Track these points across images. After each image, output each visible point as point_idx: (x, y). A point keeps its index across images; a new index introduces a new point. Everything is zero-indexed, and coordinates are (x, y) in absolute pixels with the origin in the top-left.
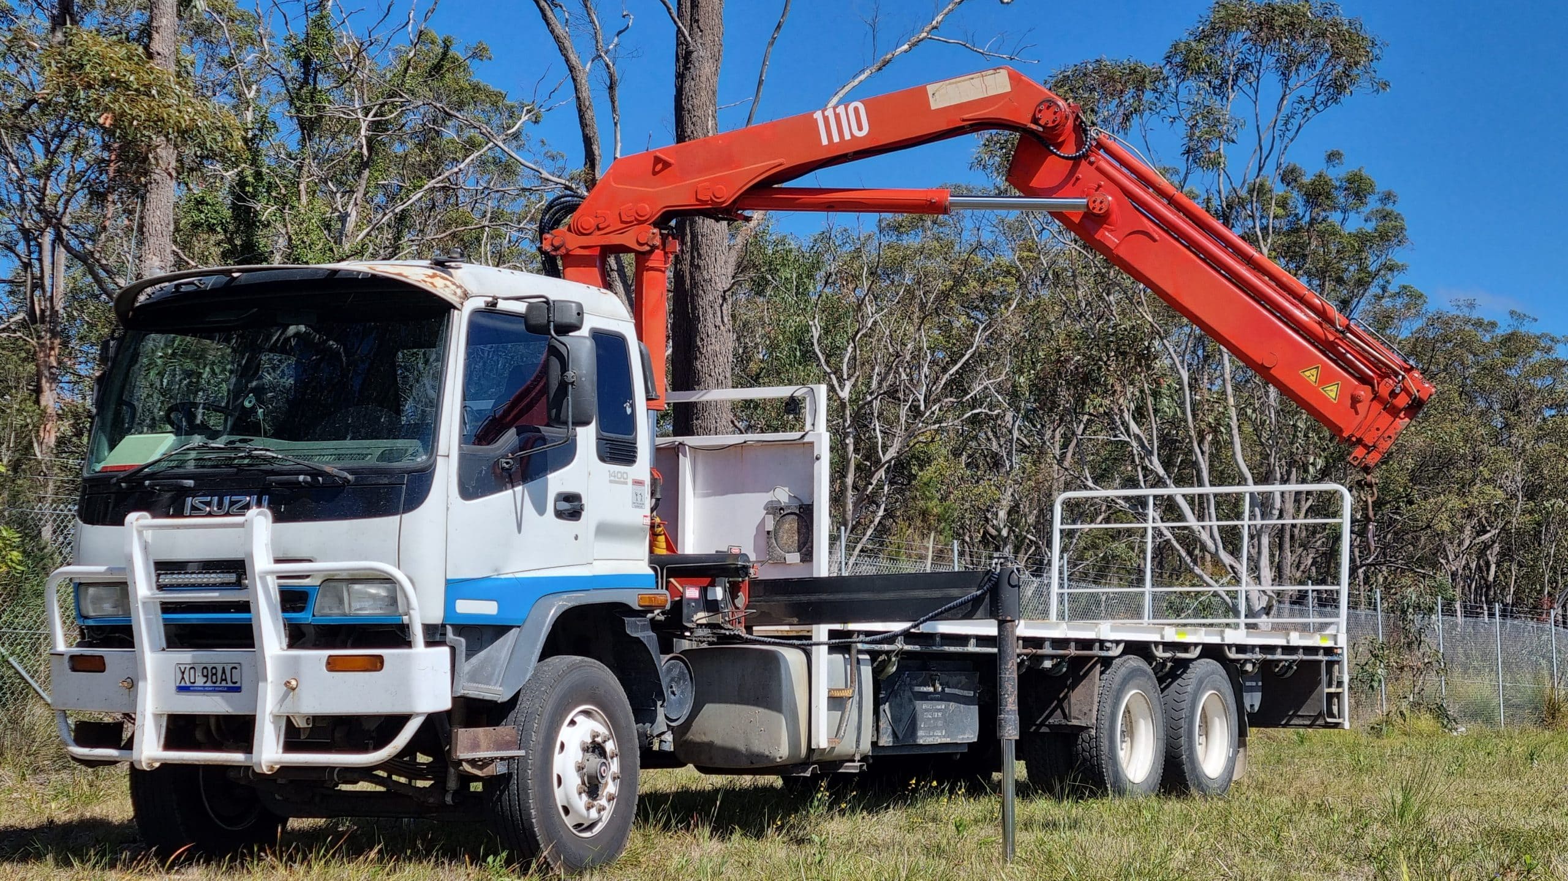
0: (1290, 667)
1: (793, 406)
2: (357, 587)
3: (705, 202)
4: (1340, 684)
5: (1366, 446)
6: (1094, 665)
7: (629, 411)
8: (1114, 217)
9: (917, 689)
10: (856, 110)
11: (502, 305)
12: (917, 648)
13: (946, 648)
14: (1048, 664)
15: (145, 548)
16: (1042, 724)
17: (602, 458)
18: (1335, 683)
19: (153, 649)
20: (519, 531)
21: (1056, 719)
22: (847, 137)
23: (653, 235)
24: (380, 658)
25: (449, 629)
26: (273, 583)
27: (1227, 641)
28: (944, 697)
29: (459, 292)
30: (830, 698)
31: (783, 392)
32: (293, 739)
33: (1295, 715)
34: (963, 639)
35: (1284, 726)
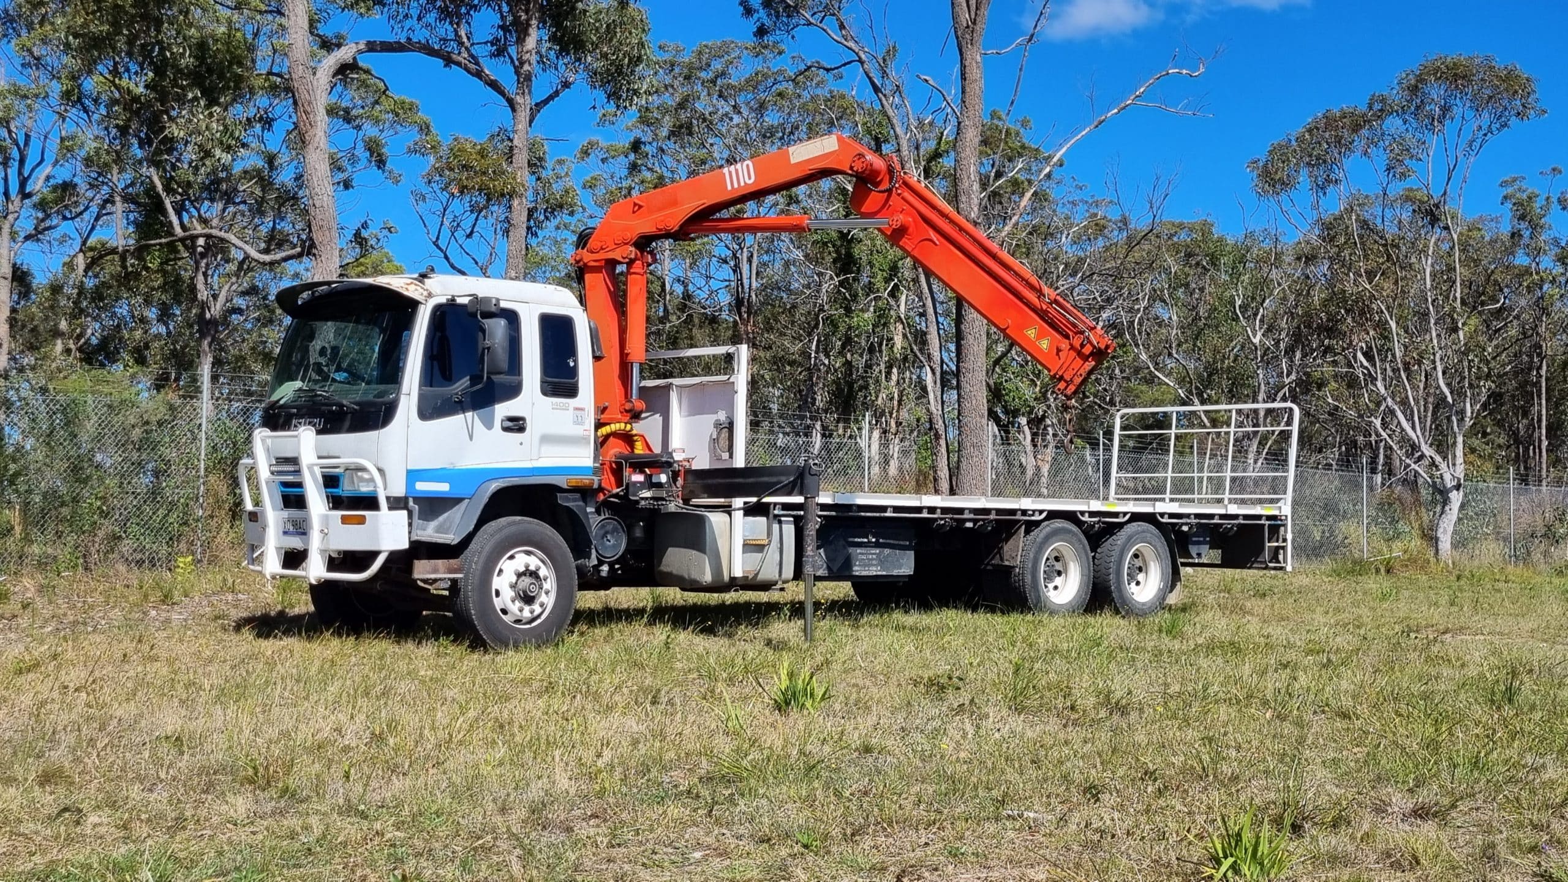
0: (1232, 528)
1: (729, 358)
2: (360, 474)
3: (660, 230)
4: (1285, 540)
5: (1066, 381)
6: (1020, 527)
7: (572, 364)
8: (911, 230)
9: (851, 540)
10: (748, 166)
11: (459, 301)
12: (834, 513)
13: (863, 514)
14: (969, 525)
15: (268, 451)
16: (988, 564)
17: (545, 393)
18: (1281, 540)
19: (274, 509)
20: (471, 438)
21: (996, 561)
22: (742, 184)
23: (632, 251)
24: (364, 517)
25: (411, 500)
26: (318, 472)
27: (1157, 510)
28: (877, 545)
29: (425, 293)
30: (744, 545)
31: (721, 350)
32: (334, 564)
33: (1256, 561)
34: (883, 509)
35: (1249, 568)
